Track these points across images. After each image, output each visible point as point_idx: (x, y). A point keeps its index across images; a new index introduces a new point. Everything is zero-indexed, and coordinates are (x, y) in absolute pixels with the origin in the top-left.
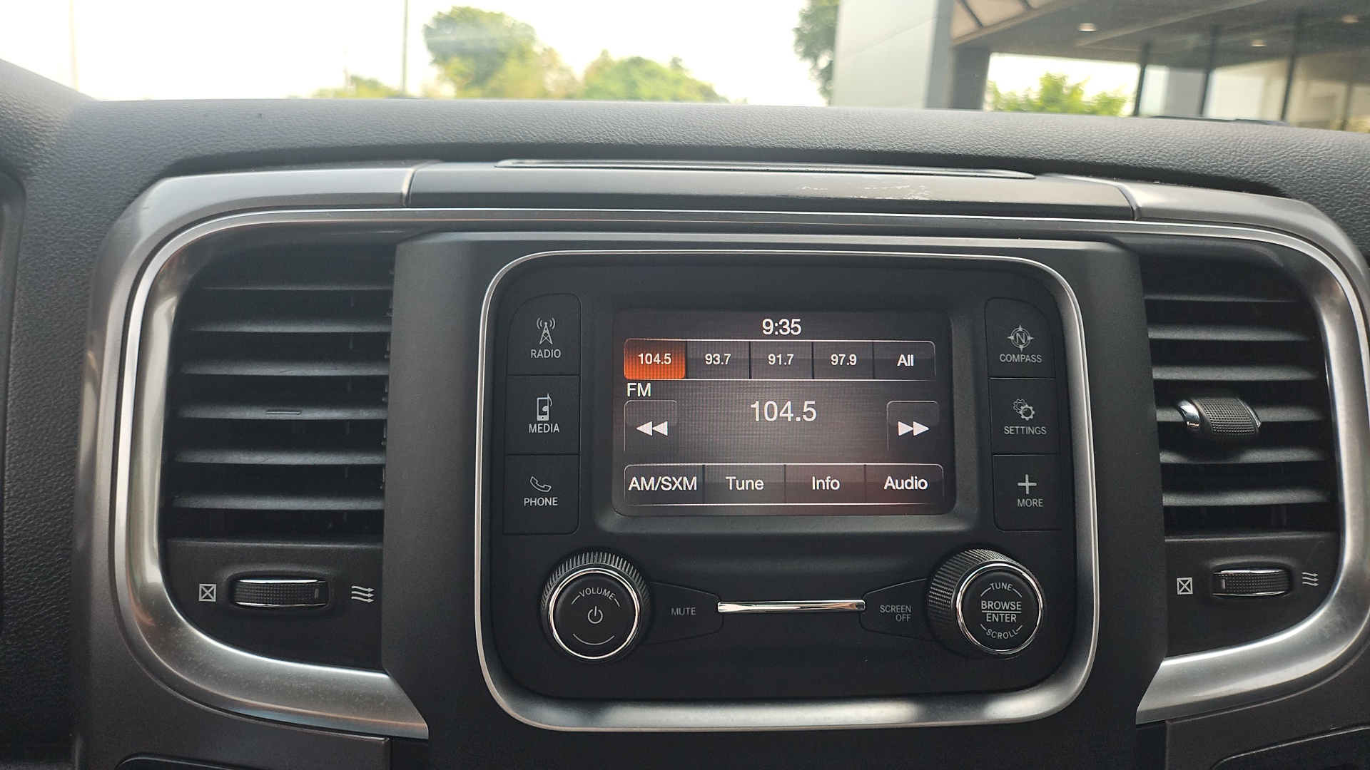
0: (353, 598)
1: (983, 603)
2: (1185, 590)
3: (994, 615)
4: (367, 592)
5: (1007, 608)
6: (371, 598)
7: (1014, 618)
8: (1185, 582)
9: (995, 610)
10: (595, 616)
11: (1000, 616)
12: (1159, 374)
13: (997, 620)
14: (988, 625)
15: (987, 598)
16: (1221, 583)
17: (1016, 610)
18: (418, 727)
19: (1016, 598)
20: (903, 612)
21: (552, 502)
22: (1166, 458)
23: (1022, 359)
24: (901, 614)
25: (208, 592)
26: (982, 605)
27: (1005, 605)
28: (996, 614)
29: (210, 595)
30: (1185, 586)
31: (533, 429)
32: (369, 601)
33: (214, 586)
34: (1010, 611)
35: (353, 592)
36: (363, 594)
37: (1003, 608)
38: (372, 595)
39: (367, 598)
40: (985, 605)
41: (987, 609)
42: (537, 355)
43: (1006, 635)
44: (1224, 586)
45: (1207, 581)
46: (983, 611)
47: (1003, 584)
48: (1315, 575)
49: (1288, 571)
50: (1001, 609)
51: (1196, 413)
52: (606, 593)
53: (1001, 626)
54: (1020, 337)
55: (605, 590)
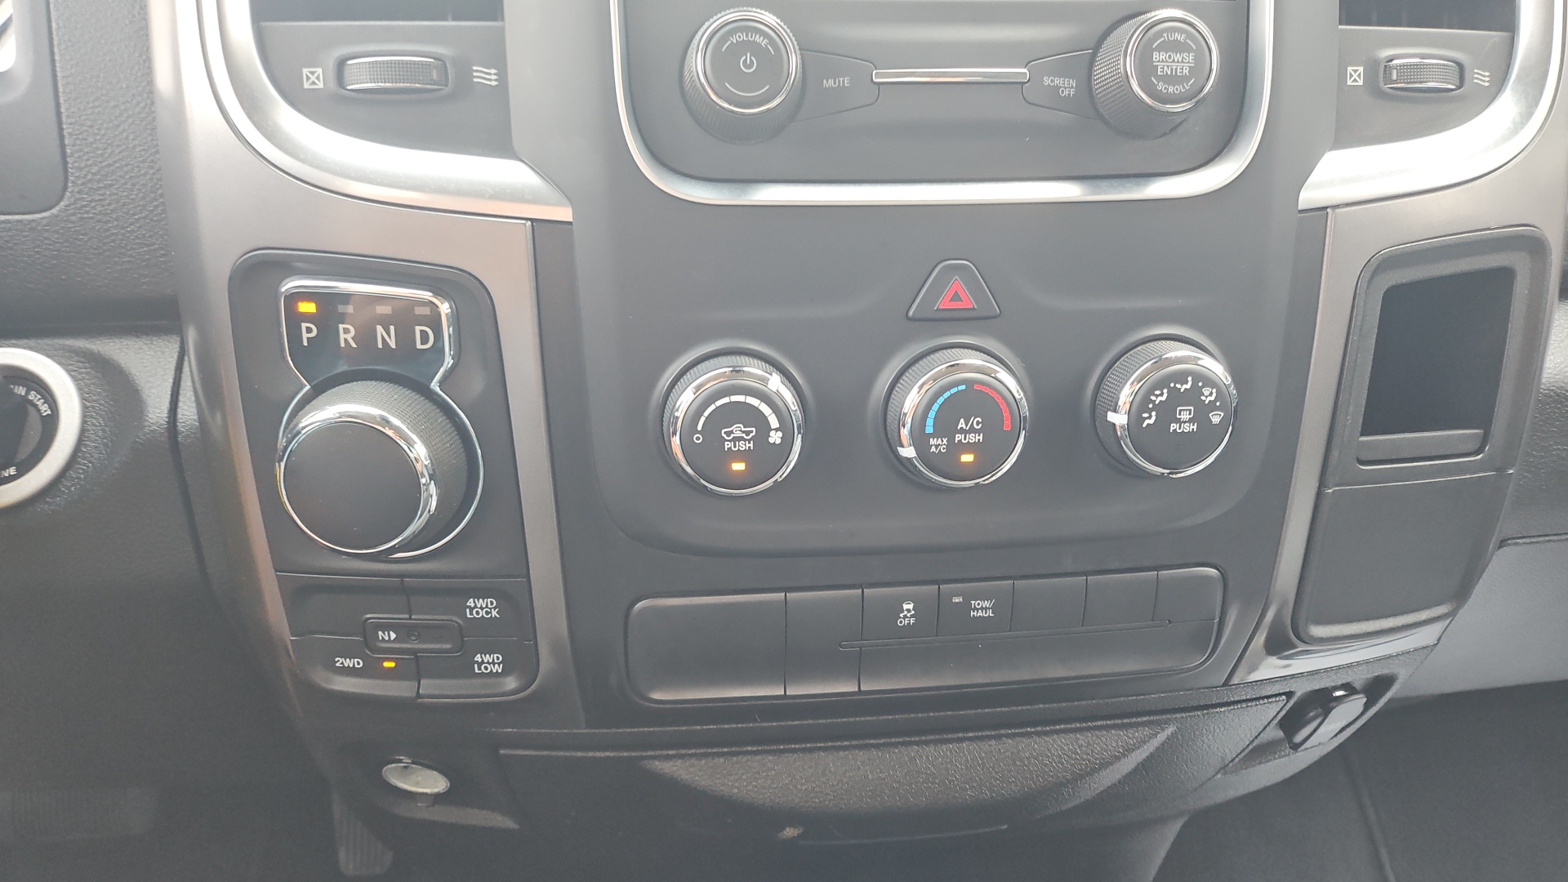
0: (475, 80)
1: (1155, 55)
2: (1355, 80)
3: (1166, 68)
4: (490, 74)
5: (1180, 60)
6: (496, 80)
7: (1186, 71)
8: (1355, 71)
9: (1167, 61)
10: (748, 64)
11: (1172, 69)
13: (1169, 73)
14: (1160, 78)
15: (1159, 49)
16: (1391, 74)
17: (1189, 62)
19: (1188, 49)
24: (1066, 88)
25: (313, 78)
26: (1154, 57)
27: (1178, 57)
28: (1168, 66)
29: (316, 81)
30: (1356, 76)
32: (494, 83)
33: (319, 71)
34: (1182, 63)
35: (474, 74)
36: (486, 76)
37: (1176, 60)
38: (496, 78)
39: (490, 80)
40: (1157, 56)
41: (1159, 61)
43: (1177, 89)
44: (1395, 77)
45: (1378, 70)
46: (1155, 64)
47: (1176, 34)
48: (1487, 74)
49: (1460, 66)
50: (1173, 61)
52: (759, 39)
53: (1171, 79)
55: (758, 36)
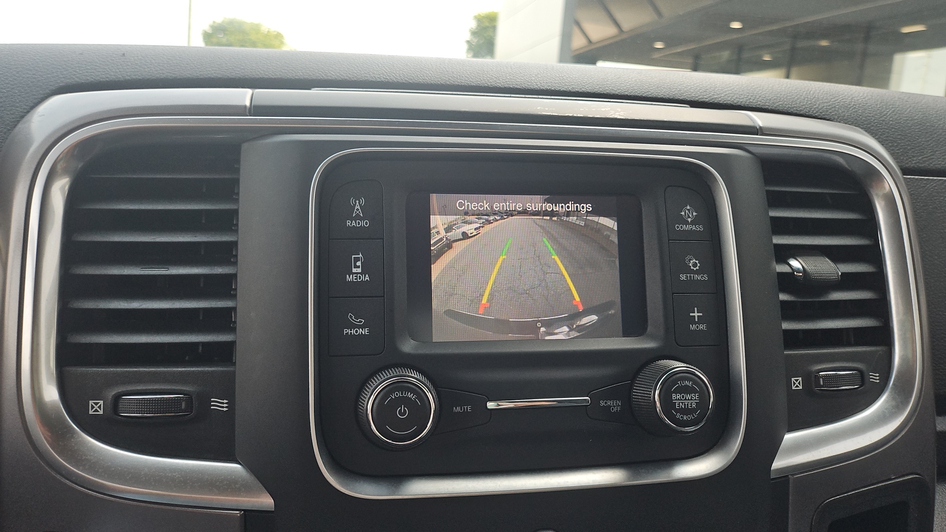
0: (212, 407)
1: (674, 396)
2: (797, 386)
3: (681, 404)
4: (223, 403)
5: (690, 399)
6: (226, 407)
7: (694, 406)
8: (797, 380)
9: (681, 400)
10: (402, 413)
11: (685, 404)
12: (778, 240)
13: (683, 407)
14: (677, 411)
15: (676, 392)
16: (819, 381)
17: (695, 400)
18: (266, 501)
19: (695, 392)
20: (615, 405)
21: (365, 331)
22: (783, 297)
23: (690, 228)
24: (614, 406)
25: (96, 407)
26: (673, 397)
27: (689, 397)
28: (682, 403)
29: (98, 409)
30: (797, 383)
31: (349, 278)
32: (225, 409)
33: (101, 402)
34: (691, 400)
35: (212, 403)
36: (220, 405)
37: (687, 399)
38: (227, 405)
39: (223, 407)
40: (675, 396)
41: (676, 400)
42: (351, 224)
43: (689, 418)
44: (822, 383)
45: (810, 379)
46: (674, 401)
47: (686, 382)
48: (878, 375)
49: (861, 372)
50: (686, 399)
51: (800, 267)
52: (410, 395)
53: (686, 411)
54: (689, 213)
55: (409, 393)
